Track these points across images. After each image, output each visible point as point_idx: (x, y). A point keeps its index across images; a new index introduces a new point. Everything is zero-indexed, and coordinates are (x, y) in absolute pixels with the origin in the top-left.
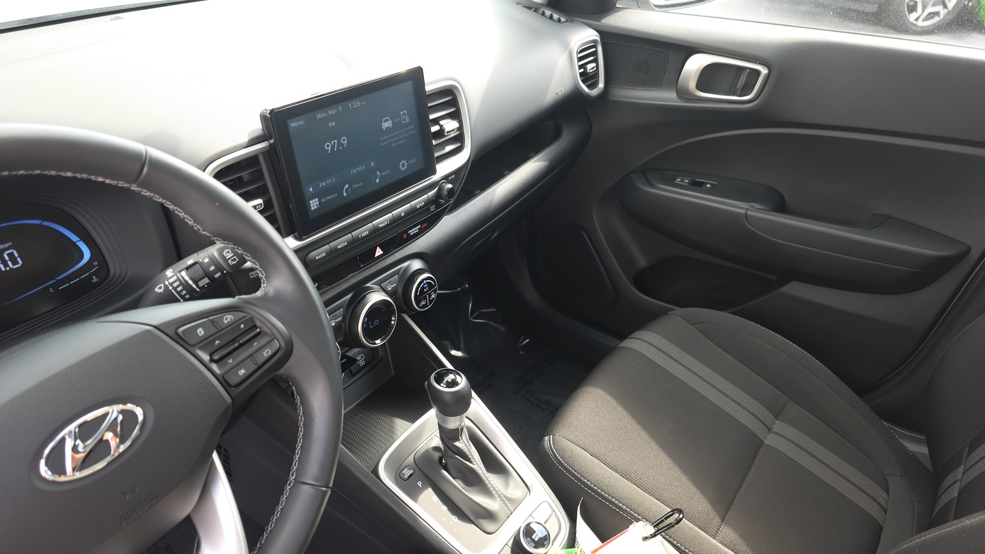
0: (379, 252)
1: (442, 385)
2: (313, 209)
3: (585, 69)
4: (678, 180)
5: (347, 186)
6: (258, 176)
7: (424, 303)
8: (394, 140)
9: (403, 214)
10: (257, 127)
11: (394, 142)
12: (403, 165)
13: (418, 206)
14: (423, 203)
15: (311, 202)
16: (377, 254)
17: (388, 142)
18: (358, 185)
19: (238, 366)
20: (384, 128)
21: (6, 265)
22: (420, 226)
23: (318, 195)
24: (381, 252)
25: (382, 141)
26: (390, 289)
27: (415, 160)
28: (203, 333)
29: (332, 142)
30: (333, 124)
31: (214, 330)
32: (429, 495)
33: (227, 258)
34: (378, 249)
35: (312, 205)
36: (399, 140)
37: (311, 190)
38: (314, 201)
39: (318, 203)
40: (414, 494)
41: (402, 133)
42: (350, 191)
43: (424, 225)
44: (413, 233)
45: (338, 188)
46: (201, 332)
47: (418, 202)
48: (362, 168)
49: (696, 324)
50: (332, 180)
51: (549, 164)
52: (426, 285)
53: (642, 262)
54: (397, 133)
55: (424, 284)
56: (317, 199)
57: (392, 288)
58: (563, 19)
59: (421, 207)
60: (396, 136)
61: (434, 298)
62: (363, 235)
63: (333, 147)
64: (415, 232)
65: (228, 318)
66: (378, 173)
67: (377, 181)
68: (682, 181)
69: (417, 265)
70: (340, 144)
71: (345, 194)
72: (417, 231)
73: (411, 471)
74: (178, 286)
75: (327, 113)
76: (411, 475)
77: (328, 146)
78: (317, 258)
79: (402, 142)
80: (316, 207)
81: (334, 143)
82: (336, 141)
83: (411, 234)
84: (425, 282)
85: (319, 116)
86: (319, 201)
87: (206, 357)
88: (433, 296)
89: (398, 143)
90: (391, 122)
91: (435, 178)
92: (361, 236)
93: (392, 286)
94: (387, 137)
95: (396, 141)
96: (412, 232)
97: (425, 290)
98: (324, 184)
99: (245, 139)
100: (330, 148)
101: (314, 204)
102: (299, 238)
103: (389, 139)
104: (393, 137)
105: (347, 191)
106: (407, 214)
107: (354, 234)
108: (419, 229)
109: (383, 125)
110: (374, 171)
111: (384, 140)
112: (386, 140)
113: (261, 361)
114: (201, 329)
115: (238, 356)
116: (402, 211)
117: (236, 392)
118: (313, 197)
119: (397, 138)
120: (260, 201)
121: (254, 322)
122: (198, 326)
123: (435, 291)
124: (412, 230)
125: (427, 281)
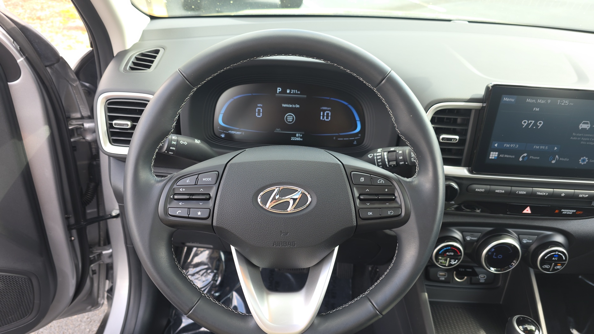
0: (527, 211)
1: (521, 327)
2: (490, 158)
5: (525, 155)
6: (466, 123)
7: (547, 267)
8: (585, 139)
9: (563, 195)
10: (480, 92)
11: (584, 141)
12: (584, 161)
13: (581, 196)
14: (587, 196)
15: (492, 153)
16: (525, 211)
17: (579, 139)
18: (535, 158)
19: (370, 209)
20: (580, 127)
21: (324, 117)
22: (575, 211)
23: (500, 151)
24: (529, 212)
25: (574, 136)
26: (525, 242)
28: (363, 180)
30: (538, 109)
31: (369, 182)
33: (412, 156)
34: (528, 208)
35: (491, 155)
36: (589, 141)
37: (496, 145)
38: (494, 153)
39: (496, 156)
42: (525, 159)
43: (579, 212)
44: (565, 213)
45: (518, 153)
46: (362, 179)
47: (583, 193)
48: (545, 148)
50: (516, 146)
52: (557, 256)
54: (591, 135)
55: (555, 254)
56: (497, 153)
57: (527, 242)
59: (583, 198)
60: (590, 137)
61: (558, 269)
62: (520, 193)
63: (529, 124)
64: (568, 213)
65: (381, 181)
66: (557, 156)
67: (553, 162)
69: (559, 239)
70: (535, 124)
71: (521, 159)
72: (570, 213)
74: (379, 159)
75: (537, 101)
77: (525, 122)
78: (477, 190)
80: (493, 158)
81: (531, 122)
82: (533, 121)
83: (563, 213)
84: (557, 253)
85: (528, 100)
86: (499, 155)
87: (357, 194)
88: (558, 267)
89: (588, 143)
90: (589, 125)
92: (518, 192)
93: (528, 241)
94: (580, 135)
95: (587, 141)
96: (565, 211)
97: (554, 259)
98: (508, 146)
99: (468, 97)
100: (525, 124)
101: (493, 155)
102: (471, 172)
103: (581, 137)
104: (584, 137)
105: (524, 157)
106: (568, 196)
107: (514, 188)
108: (573, 213)
109: (581, 125)
110: (554, 154)
111: (576, 136)
112: (578, 137)
113: (383, 215)
114: (363, 178)
115: (374, 204)
116: (563, 192)
117: (361, 222)
118: (495, 150)
119: (588, 139)
120: (457, 137)
121: (394, 192)
122: (362, 176)
123: (562, 265)
124: (566, 210)
125: (559, 253)
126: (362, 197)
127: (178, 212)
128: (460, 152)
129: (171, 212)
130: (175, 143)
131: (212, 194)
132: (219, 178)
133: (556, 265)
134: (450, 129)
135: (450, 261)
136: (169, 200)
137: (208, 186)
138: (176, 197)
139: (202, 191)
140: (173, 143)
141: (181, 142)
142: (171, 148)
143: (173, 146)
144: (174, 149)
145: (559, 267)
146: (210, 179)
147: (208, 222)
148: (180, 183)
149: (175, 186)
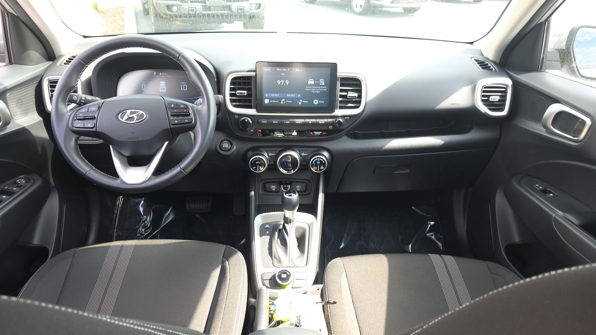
2: (265, 103)
3: (489, 98)
4: (537, 185)
5: (284, 100)
6: (249, 84)
7: (316, 168)
11: (312, 91)
12: (316, 102)
13: (320, 123)
14: (324, 122)
16: (293, 134)
17: (310, 90)
18: (289, 102)
19: (176, 120)
21: (183, 88)
22: (321, 132)
23: (270, 99)
25: (307, 88)
27: (323, 102)
29: (281, 81)
30: (284, 74)
31: (176, 107)
32: (267, 238)
34: (295, 132)
35: (265, 101)
36: (316, 91)
37: (267, 95)
39: (268, 101)
40: (262, 234)
41: (319, 88)
42: (284, 103)
43: (324, 133)
45: (279, 99)
47: (321, 121)
48: (293, 96)
49: (494, 274)
50: (277, 95)
51: (444, 143)
52: (319, 161)
53: (516, 238)
54: (316, 87)
56: (268, 100)
57: (304, 155)
58: (494, 70)
59: (322, 124)
60: (316, 88)
61: (322, 169)
62: (287, 123)
63: (281, 83)
64: (318, 134)
65: (182, 106)
66: (301, 100)
67: (300, 103)
68: (538, 187)
70: (285, 82)
71: (282, 103)
73: (269, 227)
75: (282, 69)
76: (268, 228)
77: (279, 82)
78: (262, 122)
79: (318, 92)
80: (267, 103)
81: (282, 82)
82: (283, 81)
83: (315, 134)
84: (319, 159)
85: (278, 70)
86: (269, 101)
87: (169, 113)
89: (315, 92)
90: (313, 82)
91: (334, 114)
92: (285, 123)
93: (305, 154)
95: (314, 91)
97: (318, 163)
98: (273, 95)
99: (248, 69)
101: (267, 101)
102: (257, 111)
103: (311, 88)
104: (313, 88)
105: (283, 102)
106: (313, 124)
107: (283, 120)
108: (321, 133)
109: (309, 82)
110: (299, 99)
111: (308, 88)
112: (309, 88)
113: (183, 122)
114: (173, 105)
115: (179, 117)
116: (310, 121)
117: (172, 126)
118: (267, 98)
119: (315, 90)
120: (246, 92)
121: (189, 111)
122: (173, 104)
123: (324, 167)
124: (316, 132)
125: (320, 159)
126: (172, 114)
127: (79, 126)
128: (250, 101)
129: (75, 125)
130: (84, 98)
131: (96, 116)
132: (99, 108)
133: (320, 167)
134: (242, 88)
135: (259, 168)
136: (73, 120)
137: (94, 112)
138: (78, 118)
139: (91, 115)
140: (82, 98)
141: (88, 98)
142: (82, 101)
143: (83, 100)
144: (83, 101)
145: (322, 168)
146: (95, 109)
147: (94, 129)
148: (80, 111)
149: (77, 113)
